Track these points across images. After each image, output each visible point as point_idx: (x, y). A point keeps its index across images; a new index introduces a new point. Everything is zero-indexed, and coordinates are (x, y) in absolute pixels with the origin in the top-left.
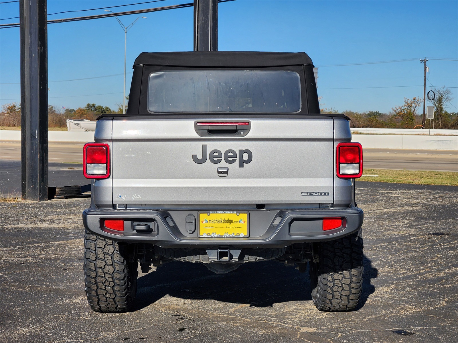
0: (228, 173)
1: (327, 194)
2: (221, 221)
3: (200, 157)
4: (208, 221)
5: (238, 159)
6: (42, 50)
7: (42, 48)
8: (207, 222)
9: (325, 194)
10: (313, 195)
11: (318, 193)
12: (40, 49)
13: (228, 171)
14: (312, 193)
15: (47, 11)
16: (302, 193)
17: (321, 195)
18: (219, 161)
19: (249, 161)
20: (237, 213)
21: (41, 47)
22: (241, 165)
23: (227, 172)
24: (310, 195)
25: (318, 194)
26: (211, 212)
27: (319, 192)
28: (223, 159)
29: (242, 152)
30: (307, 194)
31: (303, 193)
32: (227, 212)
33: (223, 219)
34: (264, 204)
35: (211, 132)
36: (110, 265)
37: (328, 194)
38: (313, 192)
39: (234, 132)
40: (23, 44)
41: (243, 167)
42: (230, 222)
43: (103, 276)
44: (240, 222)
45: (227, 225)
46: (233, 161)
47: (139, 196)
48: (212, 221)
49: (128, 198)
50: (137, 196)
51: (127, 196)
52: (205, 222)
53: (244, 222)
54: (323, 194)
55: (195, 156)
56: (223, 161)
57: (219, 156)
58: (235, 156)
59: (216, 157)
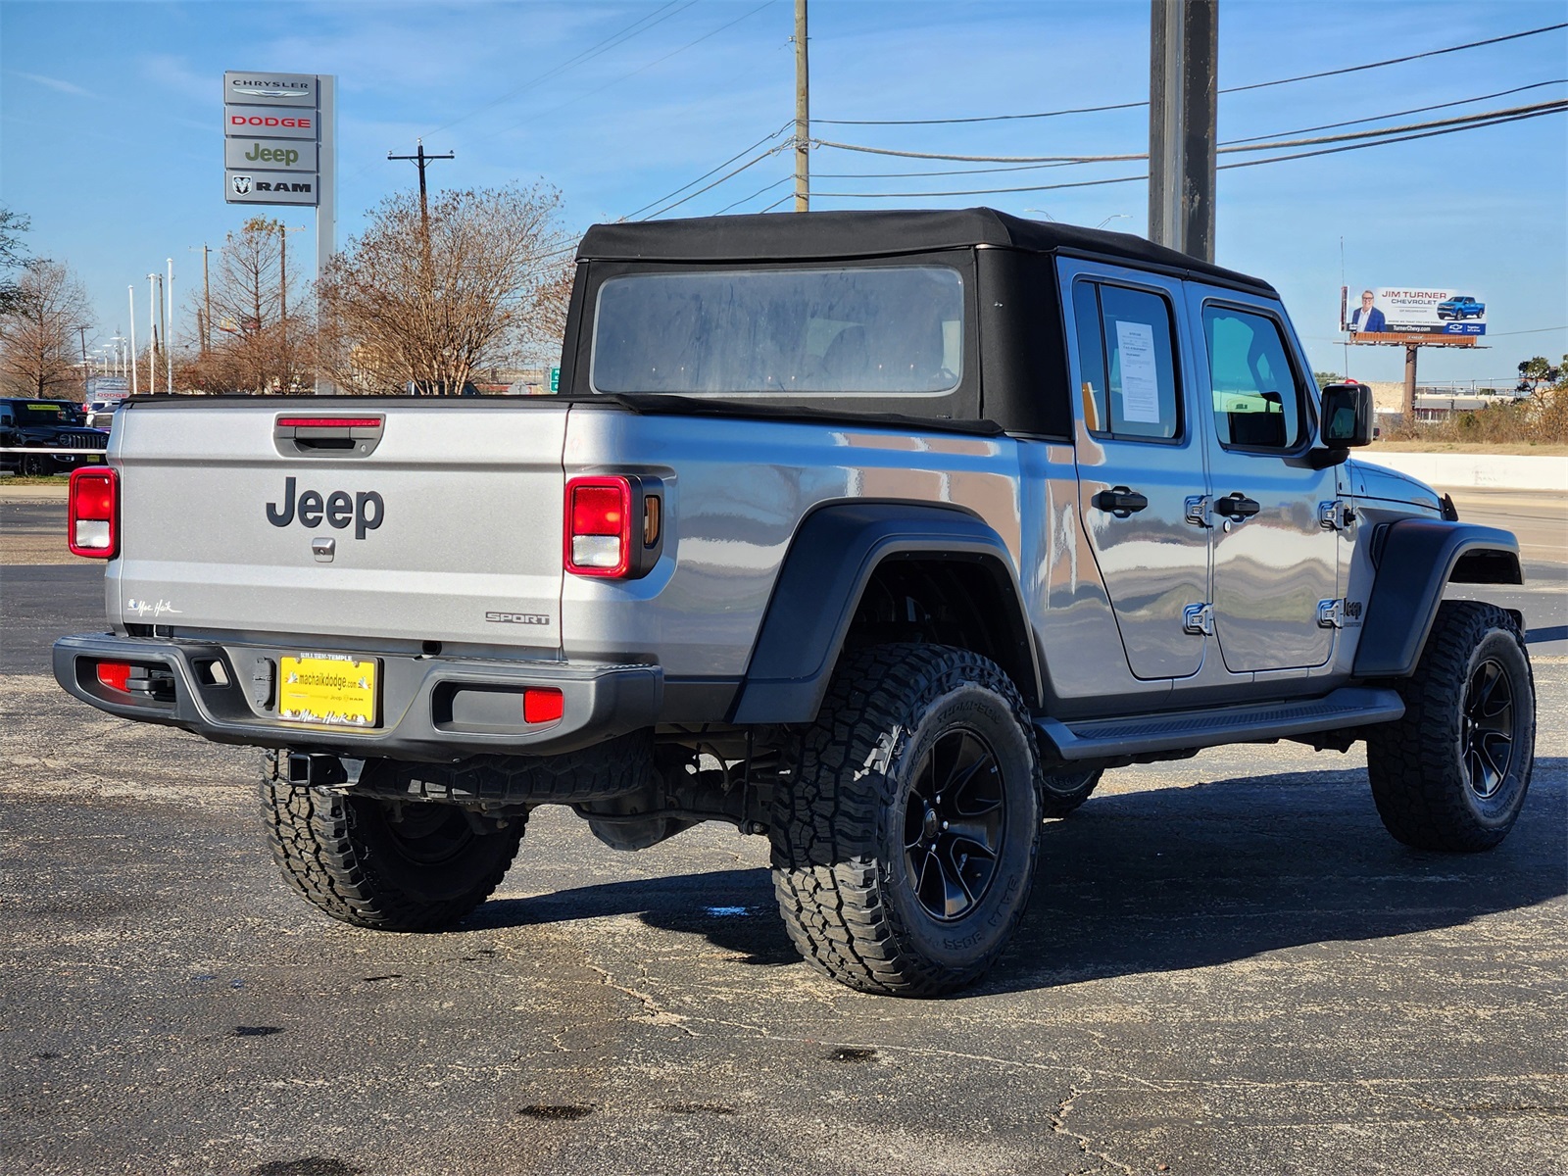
0: (333, 554)
1: (543, 621)
2: (322, 681)
3: (280, 510)
4: (298, 677)
5: (353, 515)
6: (1196, 205)
7: (1197, 197)
8: (295, 681)
9: (539, 622)
10: (511, 621)
11: (522, 617)
12: (1188, 202)
13: (333, 548)
14: (510, 617)
15: (1215, 80)
16: (487, 613)
17: (531, 622)
18: (317, 522)
19: (377, 523)
20: (353, 660)
21: (1194, 197)
22: (361, 535)
23: (331, 551)
24: (505, 621)
25: (522, 620)
26: (302, 655)
27: (525, 615)
28: (324, 515)
29: (363, 498)
30: (498, 619)
31: (489, 615)
32: (333, 656)
33: (325, 675)
34: (440, 642)
35: (305, 444)
37: (547, 622)
38: (512, 614)
39: (348, 444)
40: (1159, 190)
41: (364, 538)
42: (339, 682)
43: (290, 822)
44: (361, 686)
45: (333, 690)
46: (345, 523)
47: (168, 604)
48: (304, 679)
49: (148, 608)
50: (163, 604)
51: (147, 605)
52: (291, 680)
53: (369, 685)
54: (534, 620)
55: (271, 507)
56: (325, 520)
57: (319, 507)
58: (348, 508)
59: (312, 509)
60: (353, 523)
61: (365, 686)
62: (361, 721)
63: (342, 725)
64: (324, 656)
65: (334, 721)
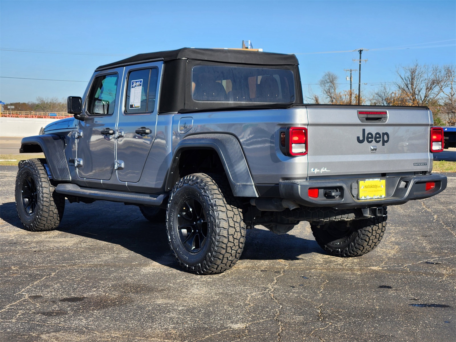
2: (371, 187)
3: (361, 138)
4: (364, 186)
5: (381, 139)
9: (425, 165)
10: (419, 165)
11: (421, 164)
13: (376, 149)
16: (414, 163)
18: (371, 141)
19: (387, 141)
20: (379, 179)
22: (383, 145)
26: (366, 180)
28: (374, 139)
29: (384, 134)
30: (416, 165)
33: (372, 185)
35: (368, 119)
36: (238, 232)
38: (419, 163)
42: (376, 186)
45: (374, 189)
46: (379, 141)
47: (326, 169)
48: (366, 187)
49: (319, 171)
50: (324, 169)
51: (318, 169)
52: (362, 187)
53: (383, 186)
54: (424, 164)
55: (358, 138)
56: (374, 141)
57: (372, 137)
58: (380, 137)
59: (370, 138)
60: (381, 141)
61: (382, 186)
62: (383, 196)
63: (378, 198)
64: (372, 179)
65: (376, 197)
